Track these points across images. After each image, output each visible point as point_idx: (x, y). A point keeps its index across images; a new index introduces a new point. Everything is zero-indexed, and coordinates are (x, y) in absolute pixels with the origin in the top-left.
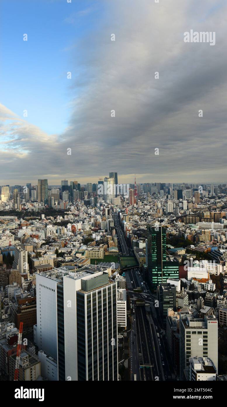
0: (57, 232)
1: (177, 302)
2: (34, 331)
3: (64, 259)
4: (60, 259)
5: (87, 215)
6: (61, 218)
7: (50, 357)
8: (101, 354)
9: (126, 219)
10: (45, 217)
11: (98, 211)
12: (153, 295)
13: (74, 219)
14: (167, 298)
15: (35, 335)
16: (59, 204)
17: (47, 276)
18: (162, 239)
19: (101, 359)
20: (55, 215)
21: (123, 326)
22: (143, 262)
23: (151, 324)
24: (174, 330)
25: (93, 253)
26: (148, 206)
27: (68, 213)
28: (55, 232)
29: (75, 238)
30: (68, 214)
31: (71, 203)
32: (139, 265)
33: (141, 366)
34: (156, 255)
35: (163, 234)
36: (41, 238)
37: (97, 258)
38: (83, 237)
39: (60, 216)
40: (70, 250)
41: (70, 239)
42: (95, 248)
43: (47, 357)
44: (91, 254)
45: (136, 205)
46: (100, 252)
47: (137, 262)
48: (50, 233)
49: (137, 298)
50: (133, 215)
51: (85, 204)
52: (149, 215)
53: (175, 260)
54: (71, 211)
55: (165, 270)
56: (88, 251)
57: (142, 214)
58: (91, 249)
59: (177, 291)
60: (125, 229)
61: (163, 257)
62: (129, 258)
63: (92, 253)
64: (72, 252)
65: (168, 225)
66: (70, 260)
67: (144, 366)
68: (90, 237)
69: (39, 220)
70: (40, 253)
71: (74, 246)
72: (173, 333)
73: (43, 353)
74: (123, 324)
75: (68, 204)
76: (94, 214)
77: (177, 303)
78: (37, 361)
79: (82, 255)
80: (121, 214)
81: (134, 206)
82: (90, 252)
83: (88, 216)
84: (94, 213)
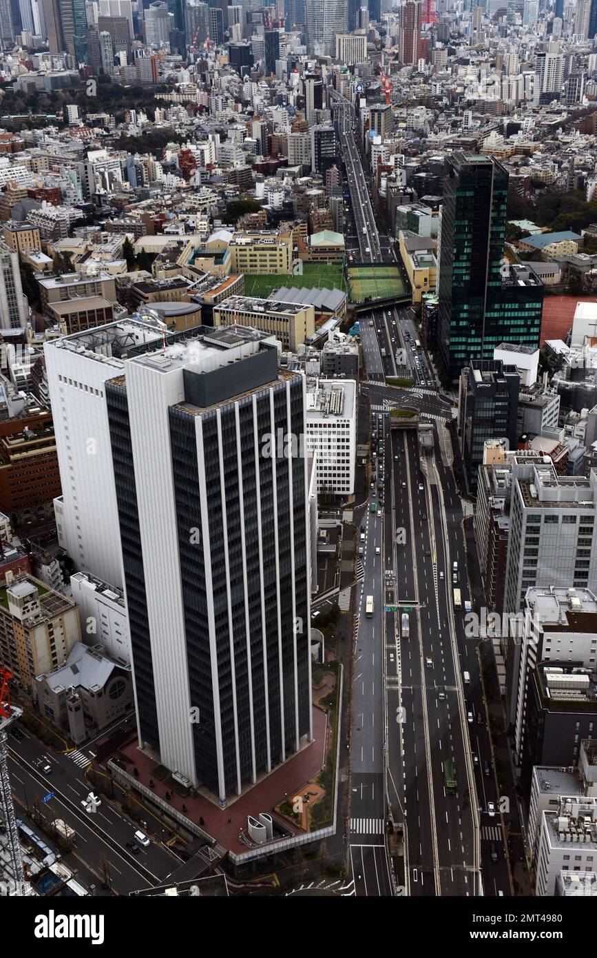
0: (126, 178)
1: (520, 418)
2: (57, 514)
3: (154, 278)
4: (138, 276)
5: (240, 106)
6: (143, 118)
7: (107, 592)
8: (254, 587)
9: (379, 123)
10: (82, 115)
11: (282, 90)
12: (447, 396)
13: (192, 124)
14: (486, 410)
15: (60, 525)
16: (131, 59)
17: (79, 350)
18: (491, 208)
19: (254, 597)
20: (120, 107)
21: (341, 492)
22: (425, 284)
23: (431, 485)
24: (496, 507)
25: (255, 255)
26: (470, 67)
27: (166, 97)
28: (118, 175)
29: (190, 200)
30: (166, 105)
31: (180, 58)
32: (411, 296)
33: (388, 605)
34: (468, 264)
35: (497, 192)
36: (69, 201)
37: (268, 271)
38: (222, 194)
39: (137, 113)
40: (175, 245)
41: (174, 203)
42: (261, 237)
43: (97, 590)
44: (248, 258)
45: (427, 63)
46: (281, 250)
47: (408, 287)
48: (100, 181)
49: (393, 406)
50: (408, 107)
51: (230, 60)
52: (470, 104)
53: (532, 281)
54: (178, 90)
55: (496, 315)
56: (239, 248)
57: (445, 100)
58: (249, 240)
59: (524, 386)
60: (374, 165)
61: (490, 273)
62: (380, 271)
63: (251, 255)
64: (181, 252)
65: (532, 144)
66: (175, 280)
67: (396, 606)
68: (249, 195)
69: (61, 129)
70: (68, 255)
71: (189, 229)
72: (491, 516)
73: (85, 582)
74: (341, 486)
75: (168, 61)
76: (266, 101)
77: (520, 421)
78: (66, 603)
79: (216, 263)
80: (363, 102)
81: (415, 69)
82: (245, 250)
83: (243, 112)
84: (265, 98)
